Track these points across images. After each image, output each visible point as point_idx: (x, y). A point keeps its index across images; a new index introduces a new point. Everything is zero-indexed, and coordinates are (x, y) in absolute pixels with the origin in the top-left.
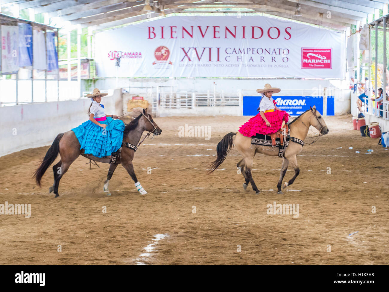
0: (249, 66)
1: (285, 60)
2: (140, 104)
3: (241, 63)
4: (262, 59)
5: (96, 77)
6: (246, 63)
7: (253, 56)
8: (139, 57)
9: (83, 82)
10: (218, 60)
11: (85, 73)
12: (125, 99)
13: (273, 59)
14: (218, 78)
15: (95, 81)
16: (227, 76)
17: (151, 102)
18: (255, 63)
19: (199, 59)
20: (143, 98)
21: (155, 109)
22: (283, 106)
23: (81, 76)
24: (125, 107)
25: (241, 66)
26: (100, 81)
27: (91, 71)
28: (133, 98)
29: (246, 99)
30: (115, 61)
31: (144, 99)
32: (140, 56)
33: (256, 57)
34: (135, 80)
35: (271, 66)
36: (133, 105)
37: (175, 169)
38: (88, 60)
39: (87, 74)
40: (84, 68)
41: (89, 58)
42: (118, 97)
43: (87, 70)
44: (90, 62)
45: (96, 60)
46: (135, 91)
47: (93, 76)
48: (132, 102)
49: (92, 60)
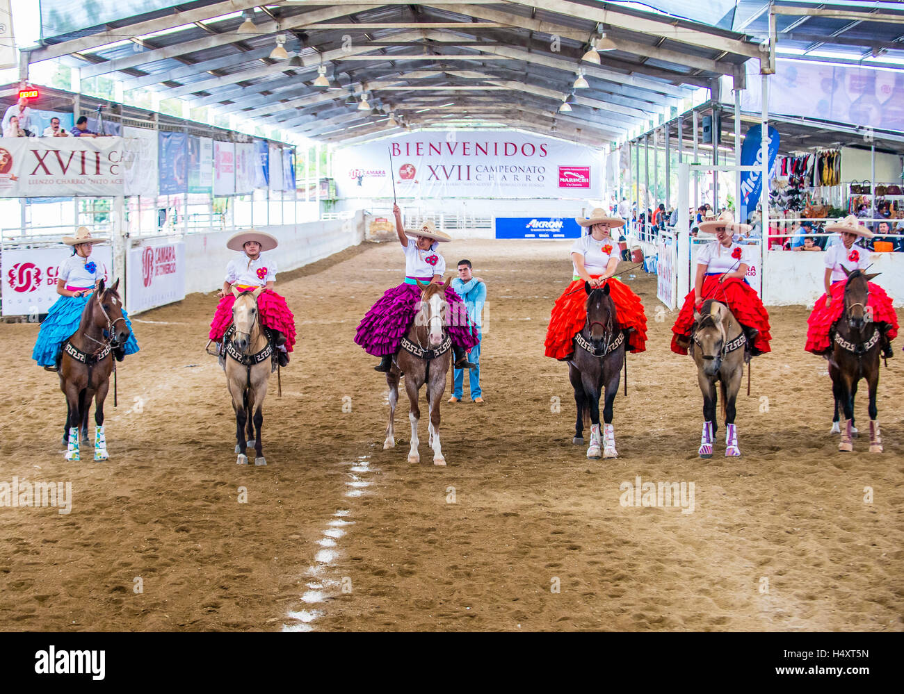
0: (502, 185)
1: (541, 178)
2: (384, 227)
3: (493, 181)
4: (516, 178)
5: (336, 198)
6: (499, 181)
7: (506, 174)
9: (322, 203)
10: (468, 179)
11: (324, 193)
12: (368, 222)
13: (528, 178)
14: (468, 198)
15: (334, 201)
16: (477, 196)
18: (508, 182)
19: (448, 178)
20: (386, 219)
22: (538, 228)
23: (320, 197)
24: (368, 230)
25: (493, 185)
26: (340, 202)
27: (331, 191)
28: (376, 220)
29: (498, 220)
30: (357, 180)
31: (388, 221)
32: (383, 174)
33: (510, 176)
34: (378, 200)
35: (525, 185)
36: (376, 227)
38: (327, 179)
39: (327, 194)
40: (323, 188)
41: (329, 177)
42: (360, 219)
43: (326, 190)
44: (330, 181)
45: (336, 179)
46: (377, 213)
47: (332, 196)
48: (375, 224)
49: (332, 179)
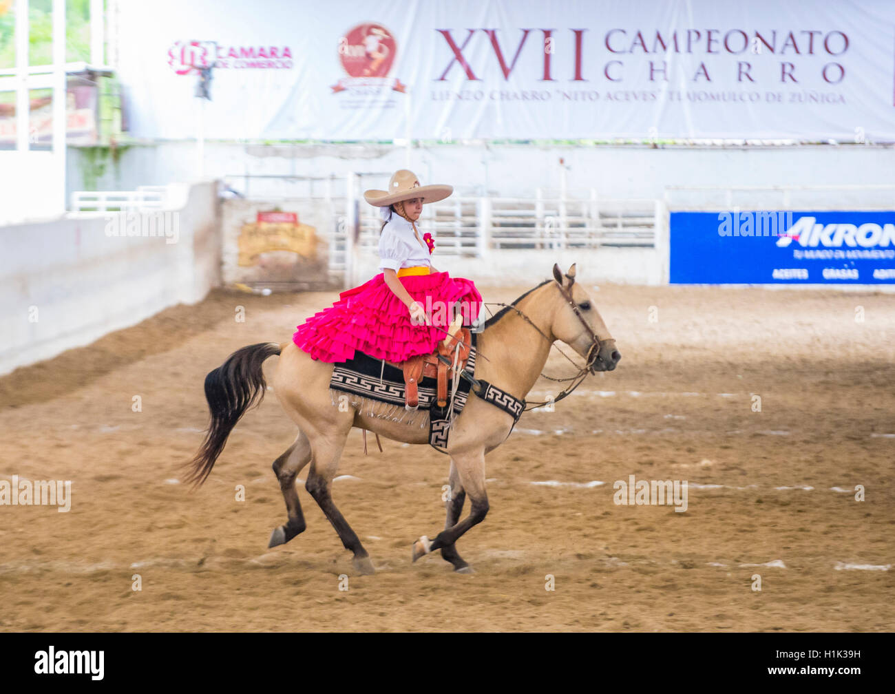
0: (694, 97)
1: (834, 73)
2: (284, 239)
3: (662, 86)
4: (744, 72)
5: (121, 139)
6: (683, 86)
7: (710, 61)
8: (285, 66)
9: (75, 156)
10: (578, 77)
11: (82, 121)
12: (231, 222)
13: (787, 73)
14: (575, 144)
15: (117, 152)
16: (608, 137)
17: (326, 231)
18: (716, 86)
19: (506, 72)
20: (295, 216)
21: (341, 259)
23: (69, 135)
24: (232, 249)
25: (662, 97)
26: (137, 154)
27: (106, 113)
28: (261, 216)
29: (679, 221)
30: (193, 79)
31: (301, 220)
32: (286, 59)
33: (722, 65)
34: (267, 149)
35: (778, 98)
36: (259, 242)
37: (414, 480)
38: (92, 75)
39: (90, 125)
40: (79, 104)
41: (97, 66)
42: (204, 213)
43: (88, 113)
44: (102, 82)
45: (125, 75)
46: (265, 192)
47: (112, 132)
48: (254, 232)
49: (107, 74)
